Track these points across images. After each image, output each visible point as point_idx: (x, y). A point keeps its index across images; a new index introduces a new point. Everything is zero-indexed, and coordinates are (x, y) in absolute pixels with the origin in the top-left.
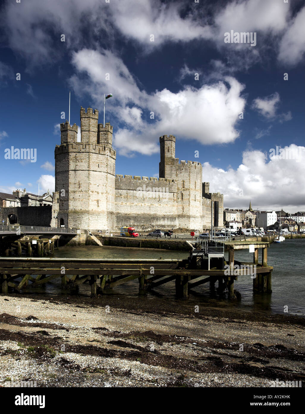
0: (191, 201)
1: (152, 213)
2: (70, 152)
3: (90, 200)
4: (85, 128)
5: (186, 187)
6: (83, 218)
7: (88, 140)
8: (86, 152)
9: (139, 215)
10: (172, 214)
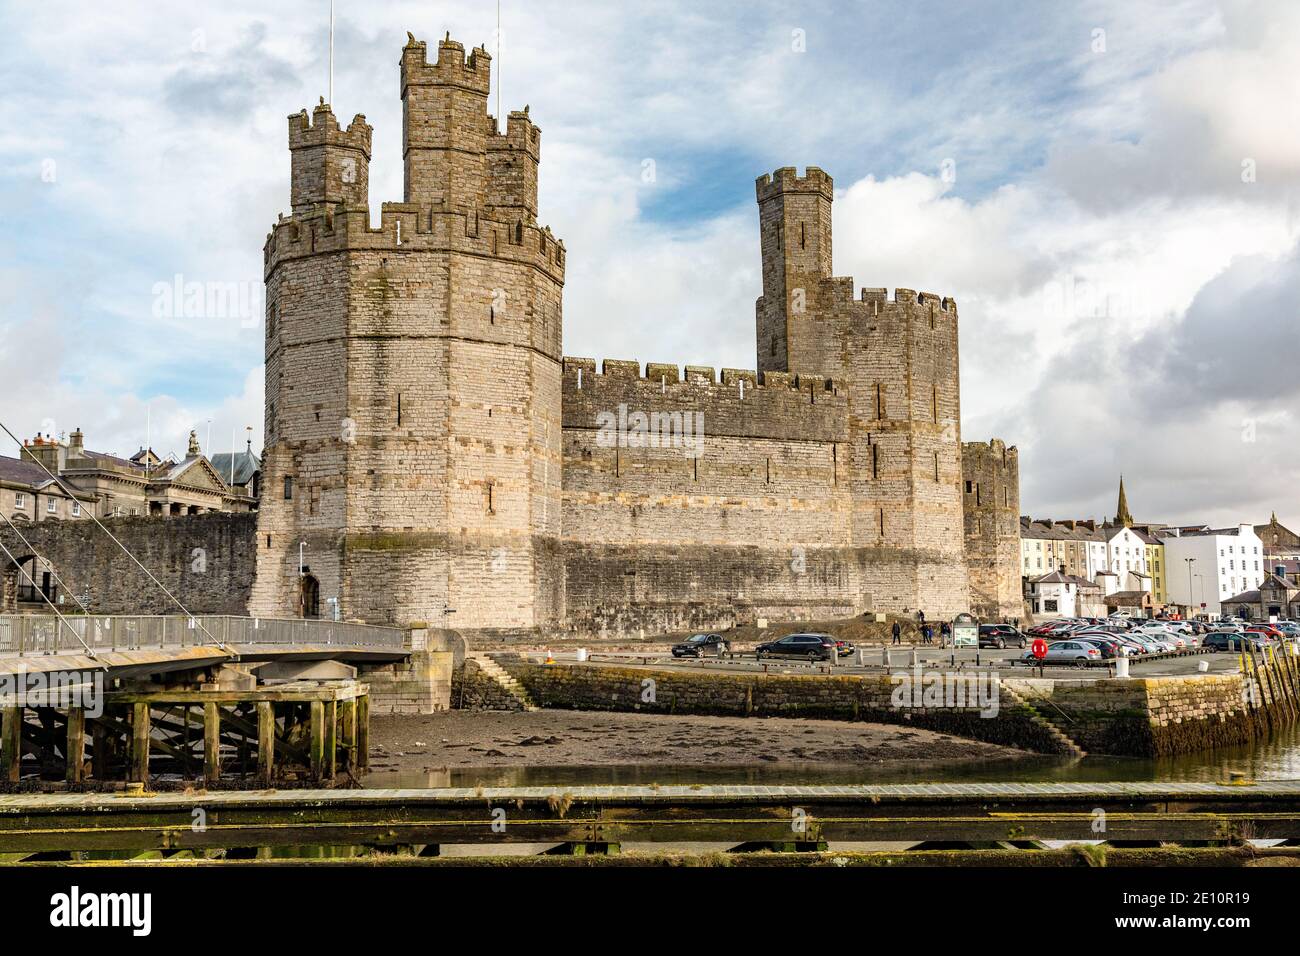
0: (916, 484)
1: (738, 542)
2: (357, 250)
3: (455, 484)
4: (426, 133)
5: (890, 414)
6: (418, 570)
7: (440, 194)
8: (432, 251)
9: (674, 552)
10: (828, 545)
